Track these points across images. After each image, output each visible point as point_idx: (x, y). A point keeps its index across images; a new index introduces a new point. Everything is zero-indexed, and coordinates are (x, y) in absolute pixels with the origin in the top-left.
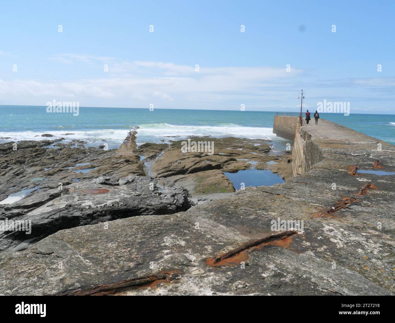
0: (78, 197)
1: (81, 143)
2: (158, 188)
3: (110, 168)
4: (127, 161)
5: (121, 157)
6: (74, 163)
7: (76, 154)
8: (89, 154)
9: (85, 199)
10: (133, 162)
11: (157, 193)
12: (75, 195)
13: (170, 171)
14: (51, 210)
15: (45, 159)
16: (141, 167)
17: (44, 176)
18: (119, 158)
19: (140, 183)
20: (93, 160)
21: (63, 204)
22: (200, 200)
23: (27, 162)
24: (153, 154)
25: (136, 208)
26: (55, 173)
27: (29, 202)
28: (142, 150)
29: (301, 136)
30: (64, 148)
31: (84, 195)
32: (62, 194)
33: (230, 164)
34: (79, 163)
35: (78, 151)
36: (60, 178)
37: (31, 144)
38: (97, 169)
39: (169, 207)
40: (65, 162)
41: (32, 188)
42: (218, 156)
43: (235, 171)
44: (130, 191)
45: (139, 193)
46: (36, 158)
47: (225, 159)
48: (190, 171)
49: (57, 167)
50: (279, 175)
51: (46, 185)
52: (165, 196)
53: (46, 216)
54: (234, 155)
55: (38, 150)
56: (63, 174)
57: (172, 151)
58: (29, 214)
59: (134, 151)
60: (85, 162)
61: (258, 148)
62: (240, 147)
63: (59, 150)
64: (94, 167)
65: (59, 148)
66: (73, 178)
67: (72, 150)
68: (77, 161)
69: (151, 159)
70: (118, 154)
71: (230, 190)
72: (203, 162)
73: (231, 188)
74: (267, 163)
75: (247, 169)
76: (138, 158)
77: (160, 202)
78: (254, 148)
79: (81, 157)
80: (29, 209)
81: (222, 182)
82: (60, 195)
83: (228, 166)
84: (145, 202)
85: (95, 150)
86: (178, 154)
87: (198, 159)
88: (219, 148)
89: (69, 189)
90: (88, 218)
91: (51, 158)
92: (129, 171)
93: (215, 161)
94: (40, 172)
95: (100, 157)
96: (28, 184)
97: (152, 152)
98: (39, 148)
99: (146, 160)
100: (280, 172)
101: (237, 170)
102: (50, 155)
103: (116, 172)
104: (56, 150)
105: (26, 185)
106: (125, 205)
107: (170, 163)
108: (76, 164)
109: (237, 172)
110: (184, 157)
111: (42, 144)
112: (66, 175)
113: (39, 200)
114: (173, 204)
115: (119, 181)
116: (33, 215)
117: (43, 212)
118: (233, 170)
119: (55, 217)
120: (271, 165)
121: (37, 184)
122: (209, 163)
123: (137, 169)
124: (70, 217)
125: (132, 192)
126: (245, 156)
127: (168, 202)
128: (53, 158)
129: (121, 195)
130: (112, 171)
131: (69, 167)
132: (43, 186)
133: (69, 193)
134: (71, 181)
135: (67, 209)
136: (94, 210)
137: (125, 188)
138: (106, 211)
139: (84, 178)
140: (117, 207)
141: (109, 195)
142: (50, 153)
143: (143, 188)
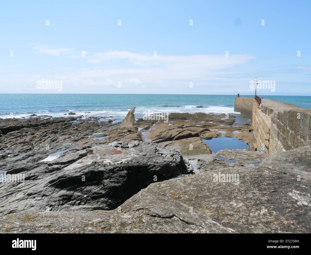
0: (100, 156)
1: (95, 119)
2: (158, 150)
3: (118, 136)
4: (130, 131)
5: (124, 128)
6: (91, 133)
7: (92, 126)
8: (101, 126)
9: (105, 158)
10: (134, 132)
11: (160, 154)
12: (97, 155)
13: (161, 138)
14: (82, 166)
15: (71, 130)
16: (140, 136)
17: (72, 142)
18: (123, 129)
19: (144, 146)
20: (105, 131)
21: (90, 161)
22: (190, 159)
23: (59, 132)
24: (148, 126)
25: (146, 164)
26: (79, 140)
27: (65, 160)
28: (139, 123)
29: (262, 111)
30: (84, 122)
31: (104, 155)
32: (88, 154)
33: (205, 133)
34: (95, 133)
35: (94, 124)
36: (84, 143)
37: (61, 119)
38: (108, 137)
39: (171, 164)
40: (85, 132)
41: (65, 150)
42: (195, 127)
43: (210, 138)
44: (138, 152)
45: (145, 154)
46: (65, 129)
47: (202, 129)
48: (176, 138)
49: (80, 136)
50: (244, 141)
51: (74, 148)
52: (166, 156)
53: (79, 170)
54: (207, 126)
55: (67, 123)
56: (85, 140)
57: (161, 124)
58: (65, 168)
59: (133, 124)
60: (99, 132)
61: (224, 122)
62: (211, 121)
63: (80, 124)
64: (106, 136)
65: (80, 122)
66: (92, 143)
67: (89, 124)
68: (93, 131)
69: (146, 130)
70: (122, 126)
71: (208, 152)
72: (185, 132)
73: (208, 151)
74: (233, 132)
75: (219, 137)
76: (137, 129)
77: (164, 161)
78: (221, 122)
79: (96, 129)
80: (65, 165)
81: (202, 146)
82: (87, 155)
83: (204, 134)
84: (152, 161)
85: (106, 124)
86: (166, 126)
87: (181, 130)
88: (195, 121)
89: (93, 151)
90: (110, 173)
91: (75, 129)
92: (132, 138)
93: (194, 131)
94: (69, 139)
95: (110, 128)
96: (61, 147)
97: (147, 124)
98: (67, 122)
99: (142, 130)
100: (244, 139)
101: (211, 137)
102: (74, 127)
103: (122, 139)
104: (79, 124)
105: (60, 148)
106: (137, 163)
107: (160, 133)
108: (93, 133)
109: (211, 139)
110: (170, 128)
111: (69, 120)
112: (87, 141)
113: (71, 158)
114: (173, 162)
115: (128, 145)
116: (69, 169)
117: (76, 168)
118: (208, 137)
119: (85, 171)
120: (236, 134)
121: (68, 147)
122: (189, 133)
123: (138, 136)
124: (97, 172)
125: (140, 153)
126: (215, 127)
127: (170, 160)
128: (77, 129)
129: (132, 155)
130: (119, 139)
131: (88, 135)
132: (72, 149)
133: (93, 154)
134: (91, 145)
135: (93, 165)
136: (114, 166)
137: (134, 150)
138: (123, 167)
139: (100, 143)
140: (131, 164)
141: (123, 155)
142: (74, 126)
143: (147, 150)
